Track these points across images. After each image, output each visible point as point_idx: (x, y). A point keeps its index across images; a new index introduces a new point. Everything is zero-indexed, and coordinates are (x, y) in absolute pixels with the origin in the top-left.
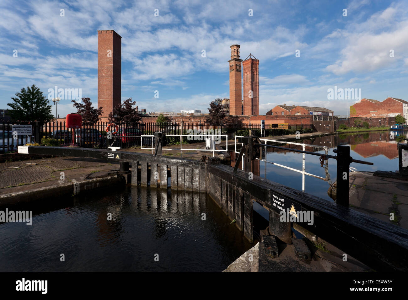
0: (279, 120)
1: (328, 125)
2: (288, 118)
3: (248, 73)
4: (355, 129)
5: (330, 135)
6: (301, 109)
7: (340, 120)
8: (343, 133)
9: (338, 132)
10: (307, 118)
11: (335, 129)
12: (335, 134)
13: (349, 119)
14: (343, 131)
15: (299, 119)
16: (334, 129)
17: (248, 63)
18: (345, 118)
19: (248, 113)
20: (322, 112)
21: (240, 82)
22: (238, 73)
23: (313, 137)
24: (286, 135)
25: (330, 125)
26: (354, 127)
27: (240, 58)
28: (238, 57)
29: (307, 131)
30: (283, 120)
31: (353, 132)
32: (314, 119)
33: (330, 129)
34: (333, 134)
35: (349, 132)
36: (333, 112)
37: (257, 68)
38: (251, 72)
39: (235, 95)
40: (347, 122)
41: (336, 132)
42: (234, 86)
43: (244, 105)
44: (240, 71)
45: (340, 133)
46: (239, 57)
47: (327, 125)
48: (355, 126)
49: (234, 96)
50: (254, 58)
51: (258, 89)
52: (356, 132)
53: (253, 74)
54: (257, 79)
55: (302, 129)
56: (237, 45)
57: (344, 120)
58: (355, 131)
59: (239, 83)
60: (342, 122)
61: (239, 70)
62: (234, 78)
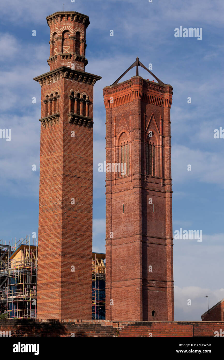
3: (128, 137)
17: (126, 98)
19: (127, 312)
22: (77, 130)
37: (166, 118)
38: (137, 133)
39: (64, 226)
42: (59, 186)
43: (107, 277)
46: (85, 63)
49: (60, 230)
50: (151, 79)
56: (76, 14)
59: (82, 175)
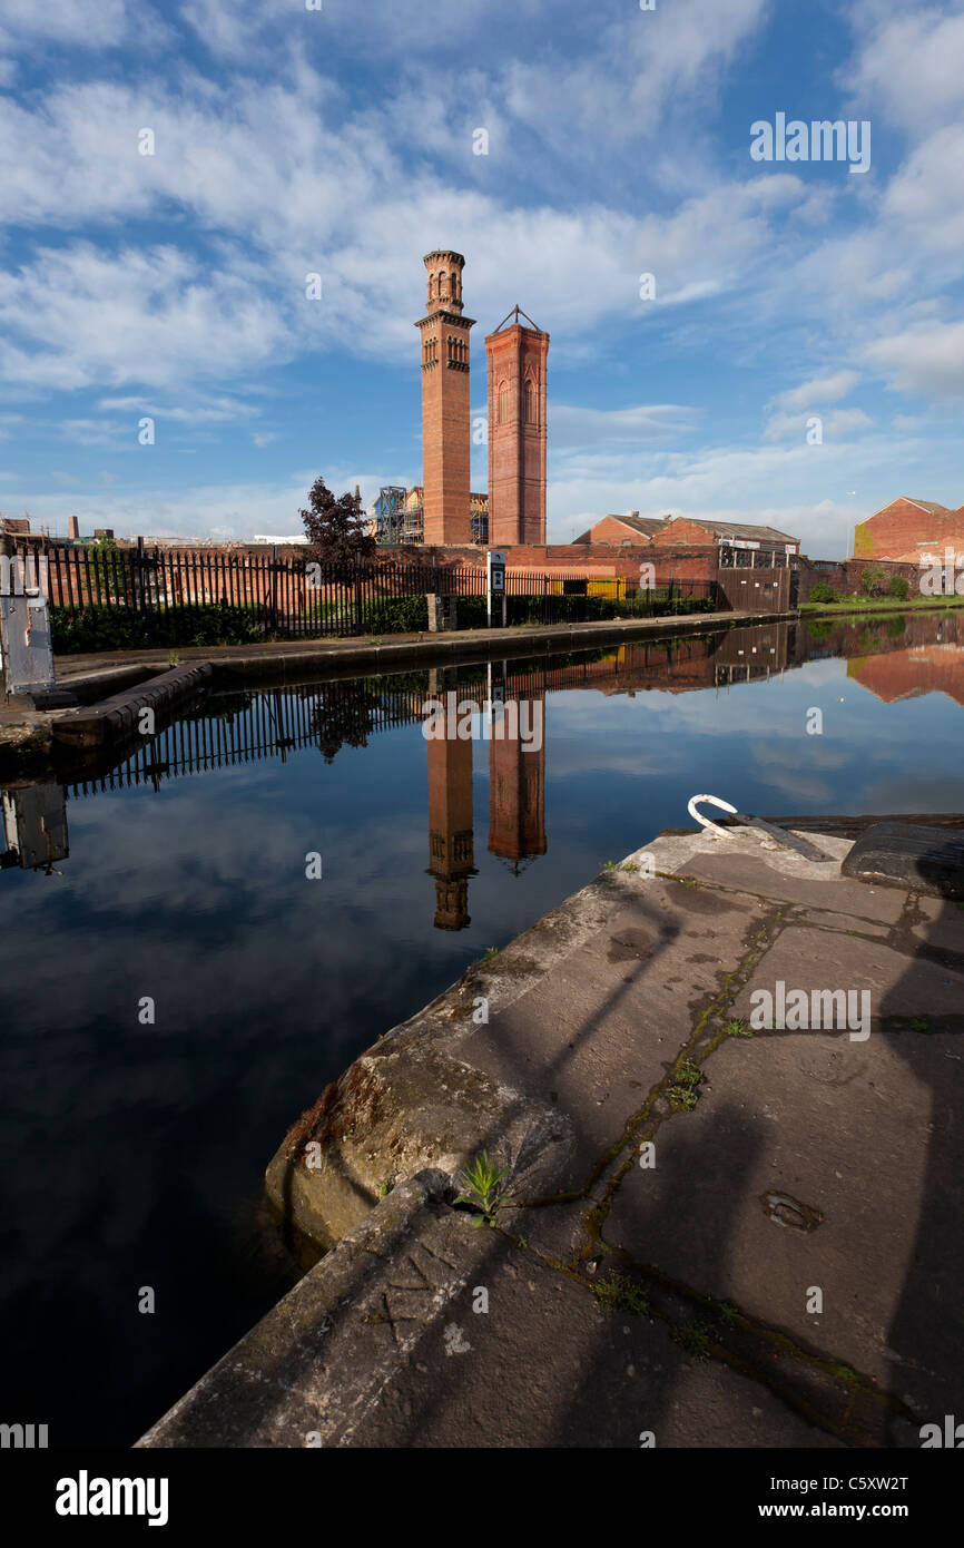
0: (594, 564)
1: (768, 586)
2: (630, 556)
3: (508, 385)
4: (864, 601)
5: (772, 620)
6: (690, 528)
7: (817, 568)
8: (821, 615)
9: (803, 611)
10: (700, 556)
11: (793, 601)
12: (792, 618)
13: (844, 567)
14: (822, 607)
15: (667, 560)
16: (788, 600)
17: (506, 346)
18: (834, 563)
20: (762, 542)
21: (463, 416)
22: (455, 375)
23: (705, 626)
24: (605, 619)
25: (775, 584)
26: (861, 594)
27: (465, 313)
28: (453, 307)
29: (691, 606)
30: (609, 565)
31: (853, 613)
32: (724, 561)
33: (775, 599)
34: (784, 618)
35: (842, 614)
36: (797, 544)
37: (542, 366)
38: (516, 381)
39: (445, 466)
40: (839, 575)
41: (795, 612)
43: (490, 515)
44: (464, 368)
45: (808, 615)
46: (461, 306)
47: (766, 586)
48: (864, 591)
49: (442, 471)
50: (530, 326)
51: (542, 452)
52: (863, 612)
53: (526, 392)
54: (542, 413)
55: (670, 598)
56: (451, 253)
57: (831, 567)
58: (861, 608)
59: (461, 419)
60: (823, 576)
61: (459, 365)
62: (439, 398)
